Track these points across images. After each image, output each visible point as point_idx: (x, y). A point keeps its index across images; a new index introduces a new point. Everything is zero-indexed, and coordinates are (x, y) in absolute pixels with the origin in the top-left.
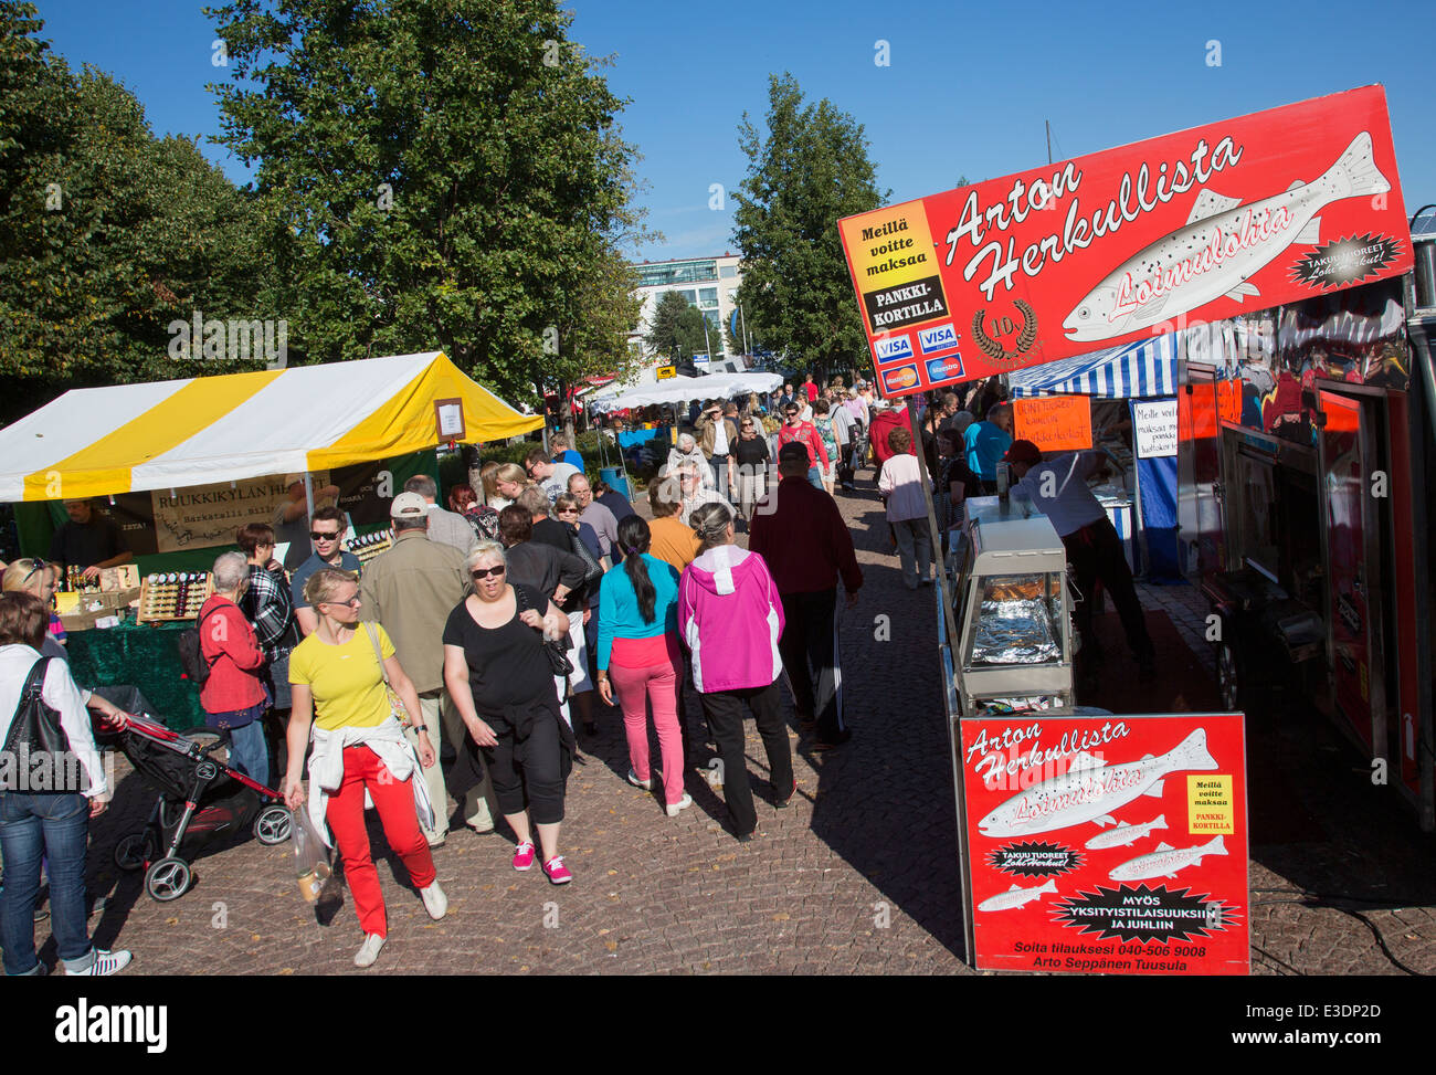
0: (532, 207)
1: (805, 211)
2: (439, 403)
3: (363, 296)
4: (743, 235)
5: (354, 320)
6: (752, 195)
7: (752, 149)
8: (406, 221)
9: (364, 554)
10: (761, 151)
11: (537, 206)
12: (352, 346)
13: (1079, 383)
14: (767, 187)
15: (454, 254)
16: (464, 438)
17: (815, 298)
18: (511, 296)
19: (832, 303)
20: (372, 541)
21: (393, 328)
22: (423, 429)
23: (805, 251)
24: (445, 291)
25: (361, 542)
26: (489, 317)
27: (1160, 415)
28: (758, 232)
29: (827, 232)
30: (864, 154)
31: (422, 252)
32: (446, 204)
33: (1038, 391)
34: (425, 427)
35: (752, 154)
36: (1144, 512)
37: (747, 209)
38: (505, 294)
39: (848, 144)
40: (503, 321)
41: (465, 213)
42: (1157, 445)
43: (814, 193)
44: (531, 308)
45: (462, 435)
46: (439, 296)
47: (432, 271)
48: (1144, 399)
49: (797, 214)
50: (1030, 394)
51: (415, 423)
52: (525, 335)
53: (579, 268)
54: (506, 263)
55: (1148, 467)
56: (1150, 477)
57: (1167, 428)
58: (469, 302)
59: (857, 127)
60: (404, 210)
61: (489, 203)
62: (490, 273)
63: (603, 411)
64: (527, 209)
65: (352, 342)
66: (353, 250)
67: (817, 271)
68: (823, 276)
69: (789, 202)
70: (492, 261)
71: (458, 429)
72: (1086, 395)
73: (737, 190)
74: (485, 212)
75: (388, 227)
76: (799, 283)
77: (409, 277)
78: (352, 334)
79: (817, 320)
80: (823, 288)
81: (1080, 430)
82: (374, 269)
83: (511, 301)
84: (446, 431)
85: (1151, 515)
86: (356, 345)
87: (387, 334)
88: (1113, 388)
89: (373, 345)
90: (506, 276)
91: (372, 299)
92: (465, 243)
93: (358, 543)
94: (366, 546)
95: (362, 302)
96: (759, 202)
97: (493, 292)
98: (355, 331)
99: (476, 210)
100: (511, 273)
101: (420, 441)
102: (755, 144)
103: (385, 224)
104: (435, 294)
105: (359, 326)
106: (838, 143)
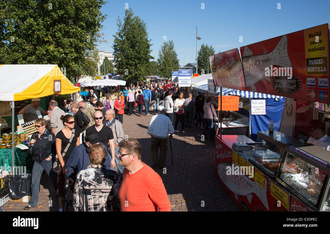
0: (79, 27)
1: (131, 42)
2: (55, 81)
3: (26, 46)
4: (115, 46)
5: (23, 53)
6: (118, 36)
7: (120, 25)
8: (42, 25)
9: (27, 129)
10: (122, 26)
11: (81, 27)
12: (21, 61)
13: (237, 93)
14: (123, 35)
15: (55, 37)
16: (61, 93)
17: (132, 63)
18: (70, 52)
19: (136, 64)
20: (29, 124)
21: (34, 57)
22: (50, 89)
23: (131, 51)
24: (51, 48)
25: (26, 124)
26: (64, 57)
27: (258, 103)
28: (119, 45)
29: (136, 47)
30: (145, 30)
31: (47, 35)
32: (54, 23)
33: (226, 94)
34: (51, 88)
35: (119, 26)
36: (252, 130)
37: (117, 39)
38: (69, 51)
39: (142, 27)
40: (67, 58)
41: (60, 26)
42: (256, 111)
43: (134, 37)
44: (76, 56)
45: (60, 92)
46: (49, 49)
47: (48, 42)
48: (254, 99)
49: (129, 42)
50: (223, 94)
51: (48, 86)
52: (73, 63)
53: (89, 46)
54: (70, 42)
55: (253, 117)
56: (254, 120)
57: (259, 107)
58: (59, 52)
59: (144, 23)
60: (42, 22)
61: (67, 24)
62: (65, 44)
63: (83, 86)
64: (78, 27)
65: (21, 60)
66: (25, 32)
67: (133, 56)
68: (134, 58)
69: (128, 39)
70: (66, 41)
71: (59, 90)
72: (238, 96)
73: (115, 34)
74: (65, 26)
75: (37, 27)
76: (128, 59)
77: (41, 42)
78: (21, 57)
79: (132, 68)
80: (134, 61)
81: (235, 106)
82: (30, 39)
83: (70, 53)
84: (56, 90)
85: (254, 130)
86: (22, 60)
87: (32, 58)
88: (246, 95)
89: (27, 61)
90: (70, 46)
91: (28, 48)
92: (59, 34)
93: (25, 125)
94: (27, 126)
95: (26, 48)
96: (120, 38)
97: (65, 50)
98: (22, 56)
99: (63, 25)
100: (71, 44)
101: (49, 93)
102: (120, 24)
103: (36, 25)
104: (48, 48)
105: (24, 55)
106: (140, 26)
